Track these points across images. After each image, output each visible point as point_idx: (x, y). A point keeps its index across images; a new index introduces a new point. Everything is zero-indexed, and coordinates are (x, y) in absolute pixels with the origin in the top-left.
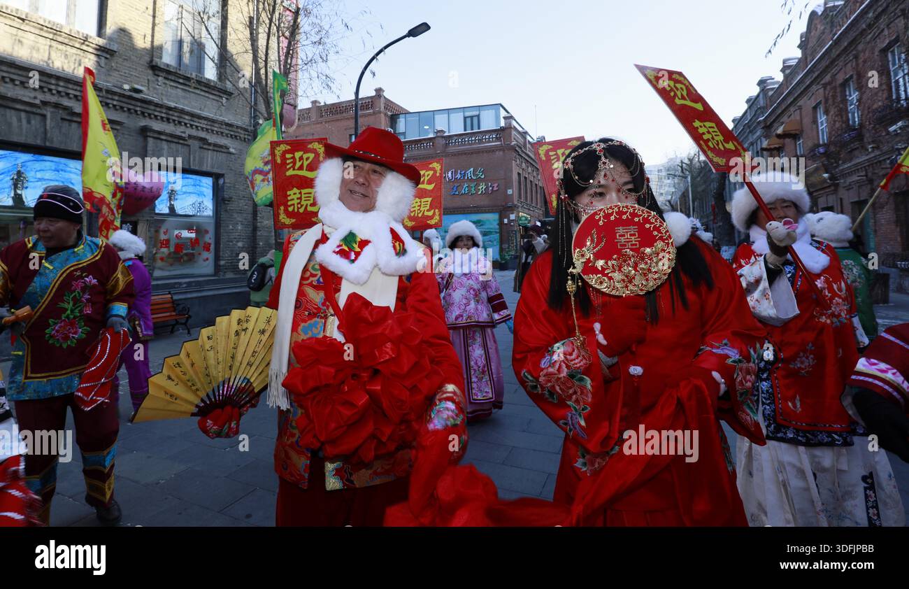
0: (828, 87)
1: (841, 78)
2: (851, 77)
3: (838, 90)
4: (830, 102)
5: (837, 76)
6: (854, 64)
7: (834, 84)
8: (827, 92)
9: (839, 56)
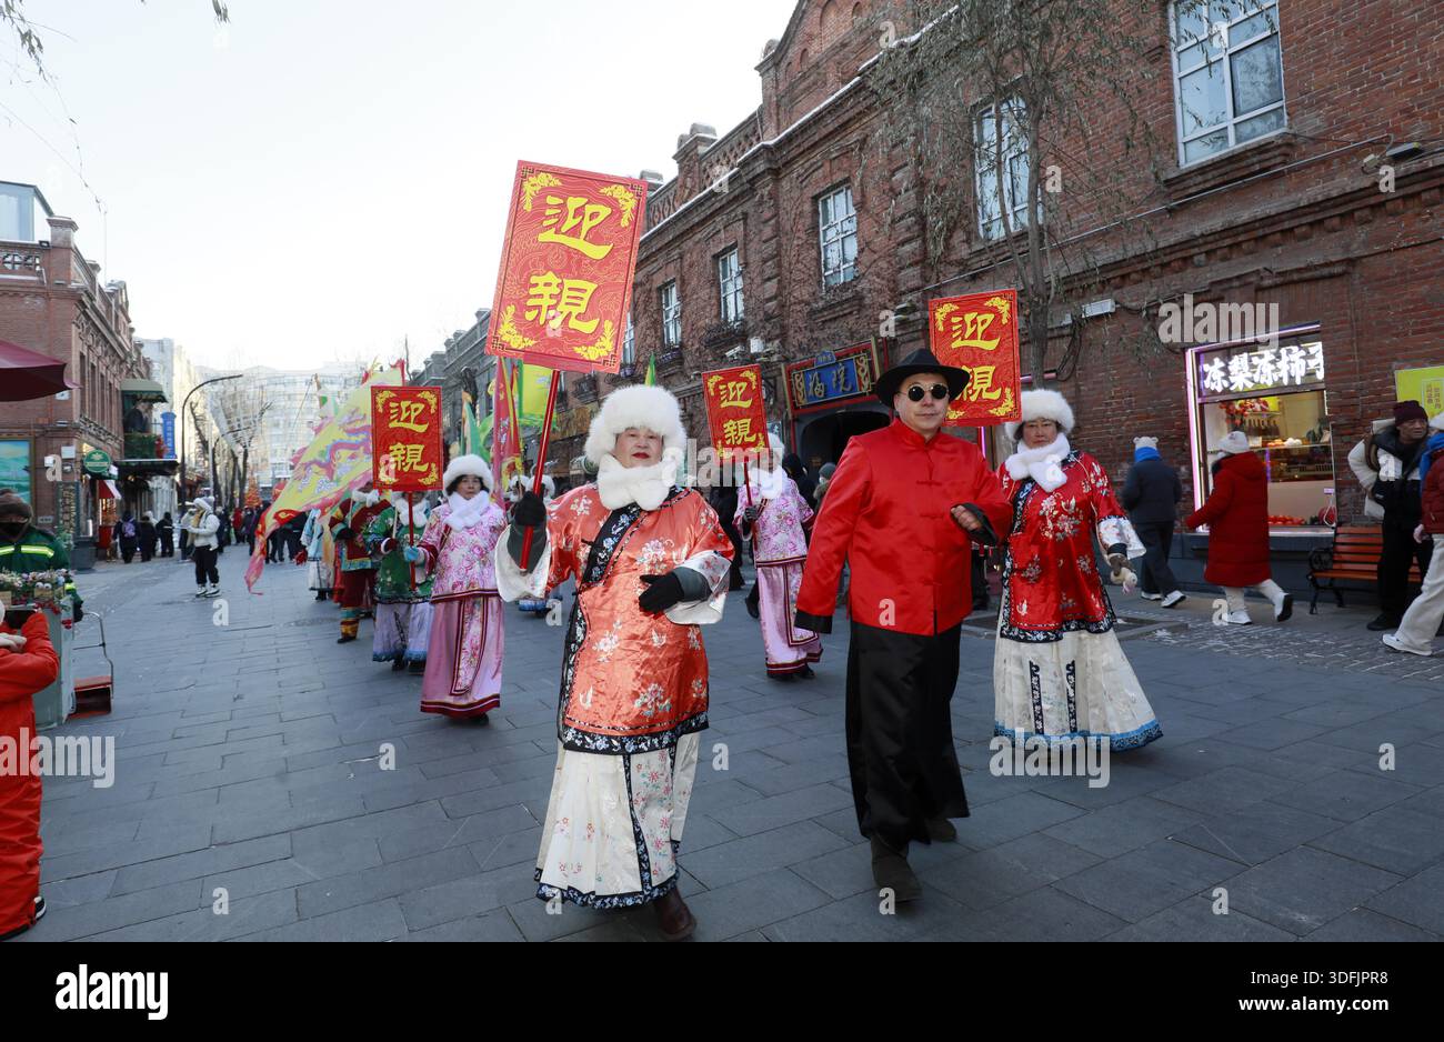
0: (639, 289)
1: (658, 280)
2: (674, 280)
3: (654, 295)
4: (641, 308)
5: (655, 277)
6: (678, 265)
7: (648, 286)
8: (637, 296)
9: (660, 250)
